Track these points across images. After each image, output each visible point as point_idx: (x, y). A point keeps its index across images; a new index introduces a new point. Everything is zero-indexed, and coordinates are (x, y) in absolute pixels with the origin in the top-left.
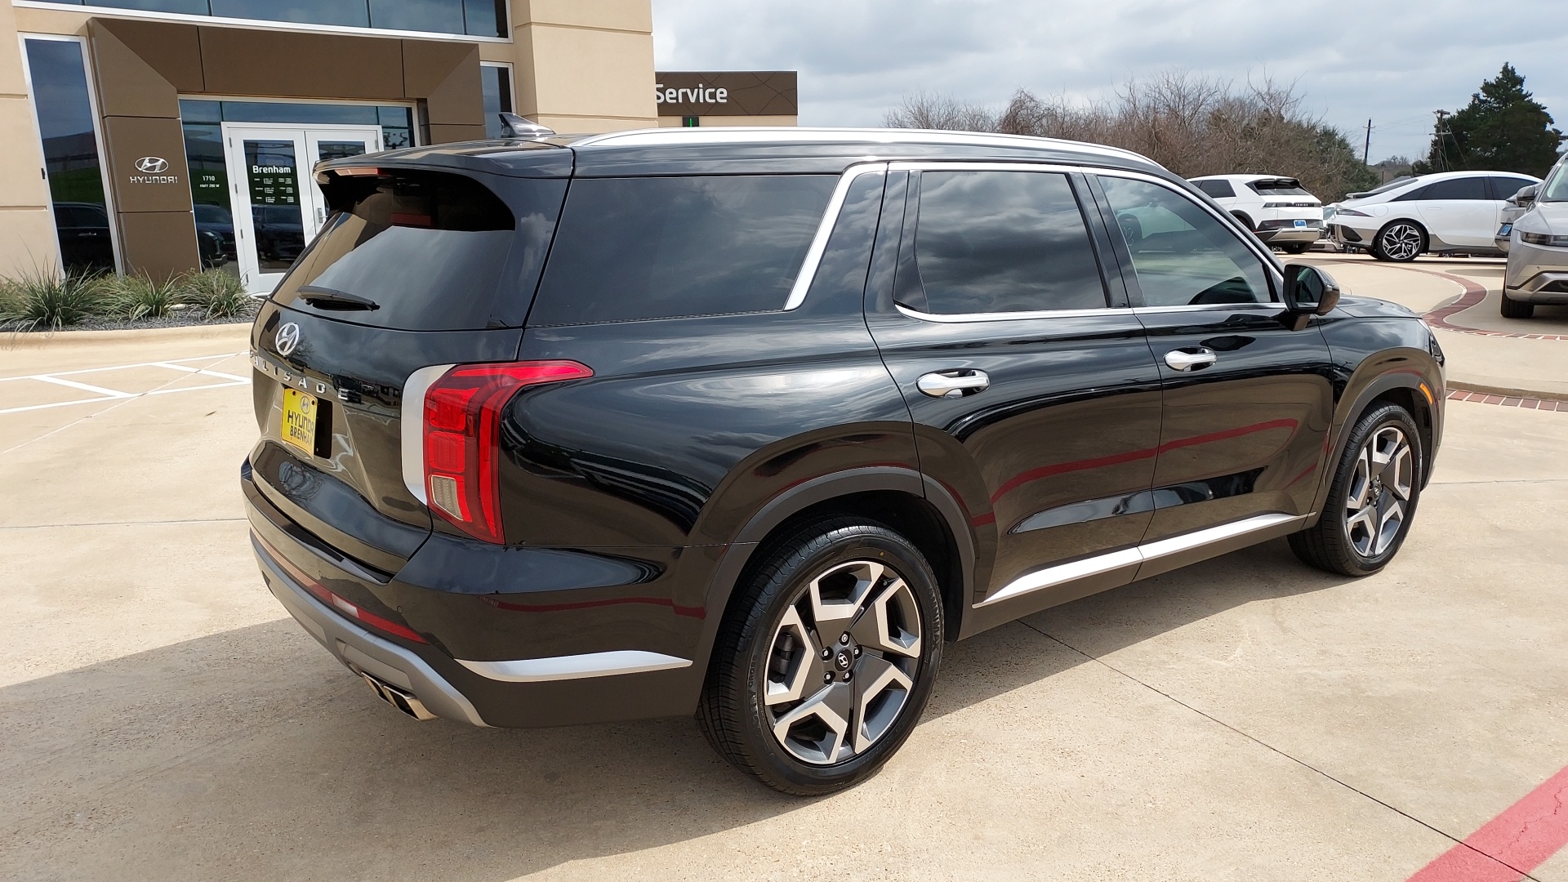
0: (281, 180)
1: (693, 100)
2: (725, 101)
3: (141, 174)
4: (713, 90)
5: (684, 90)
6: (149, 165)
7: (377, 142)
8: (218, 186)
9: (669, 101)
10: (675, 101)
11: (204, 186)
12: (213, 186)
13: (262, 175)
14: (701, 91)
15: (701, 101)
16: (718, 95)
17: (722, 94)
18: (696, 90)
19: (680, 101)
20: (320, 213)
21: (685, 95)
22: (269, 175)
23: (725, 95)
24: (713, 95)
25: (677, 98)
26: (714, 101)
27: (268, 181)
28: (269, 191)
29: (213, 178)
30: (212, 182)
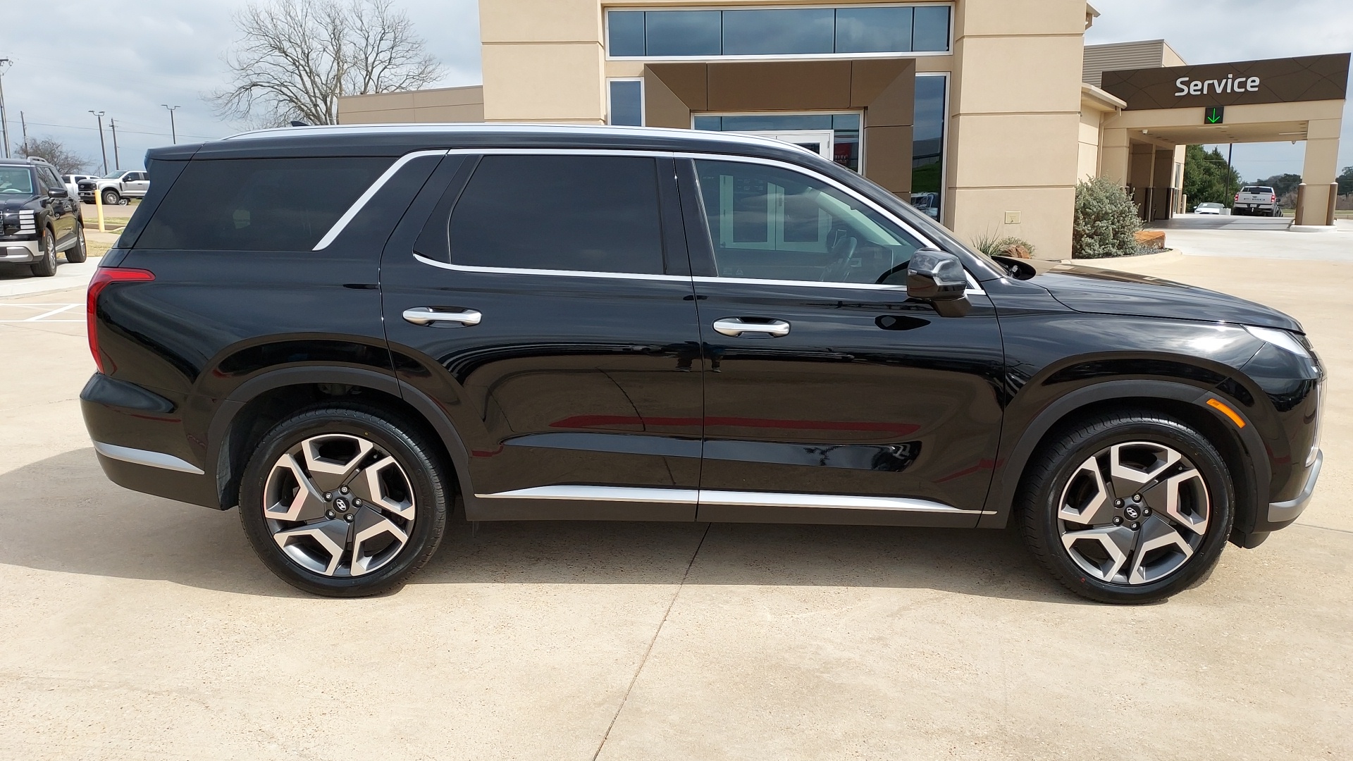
1: (1219, 90)
2: (1256, 89)
4: (1244, 79)
5: (1211, 82)
7: (829, 143)
9: (1192, 92)
10: (1199, 93)
14: (1230, 81)
15: (1229, 90)
16: (1249, 84)
17: (1253, 83)
18: (1224, 81)
19: (1205, 92)
21: (1211, 86)
23: (1257, 83)
24: (1242, 85)
25: (1202, 90)
26: (1243, 90)
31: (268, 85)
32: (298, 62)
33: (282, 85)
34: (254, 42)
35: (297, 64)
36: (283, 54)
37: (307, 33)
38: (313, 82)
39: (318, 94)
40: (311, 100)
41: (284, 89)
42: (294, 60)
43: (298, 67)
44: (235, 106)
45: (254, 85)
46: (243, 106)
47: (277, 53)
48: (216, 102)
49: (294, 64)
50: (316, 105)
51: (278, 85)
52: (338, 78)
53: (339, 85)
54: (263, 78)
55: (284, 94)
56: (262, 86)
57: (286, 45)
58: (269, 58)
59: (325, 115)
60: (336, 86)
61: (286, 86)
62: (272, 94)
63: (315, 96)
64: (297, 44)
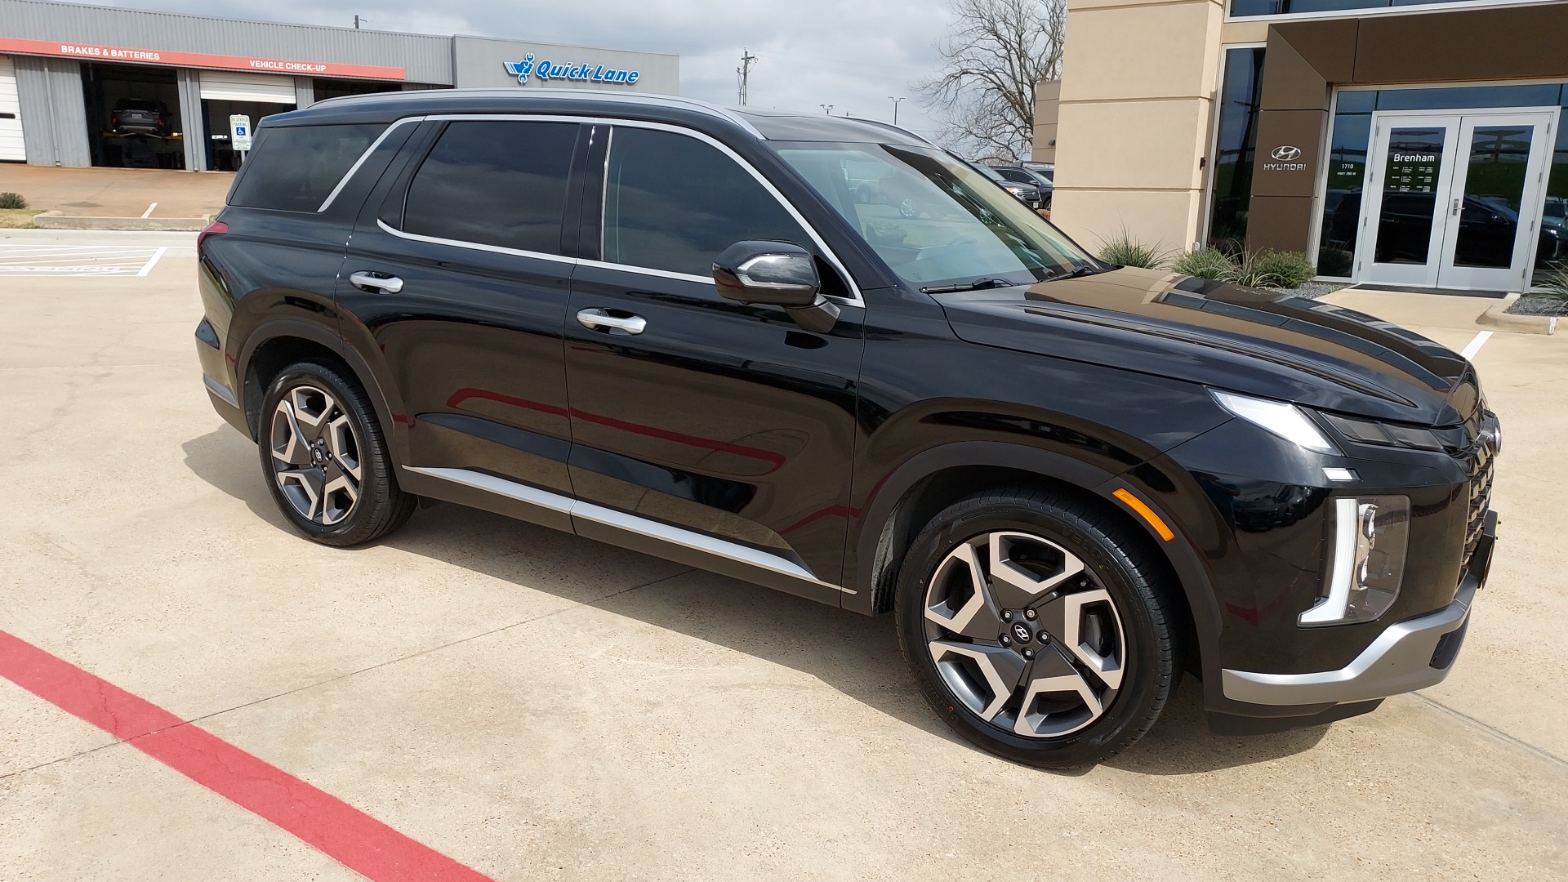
0: (1422, 169)
3: (1274, 161)
6: (1283, 153)
8: (1354, 174)
11: (1341, 174)
12: (1350, 174)
13: (1402, 164)
20: (1456, 205)
22: (1409, 164)
27: (1407, 170)
28: (1406, 180)
29: (1352, 166)
30: (1349, 170)
31: (978, 72)
32: (1010, 44)
33: (992, 72)
34: (968, 24)
35: (1009, 46)
36: (996, 38)
37: (1023, 12)
38: (1023, 66)
39: (1026, 80)
40: (1018, 88)
41: (991, 76)
42: (1005, 41)
43: (1009, 51)
44: (942, 96)
45: (964, 73)
46: (951, 95)
47: (991, 37)
48: (924, 92)
49: (1006, 47)
50: (1021, 93)
51: (987, 72)
52: (1051, 62)
53: (1051, 69)
54: (973, 65)
55: (992, 81)
56: (971, 73)
57: (1000, 26)
58: (980, 43)
59: (1030, 104)
60: (1047, 71)
61: (993, 73)
62: (979, 82)
63: (1022, 83)
64: (1012, 25)
